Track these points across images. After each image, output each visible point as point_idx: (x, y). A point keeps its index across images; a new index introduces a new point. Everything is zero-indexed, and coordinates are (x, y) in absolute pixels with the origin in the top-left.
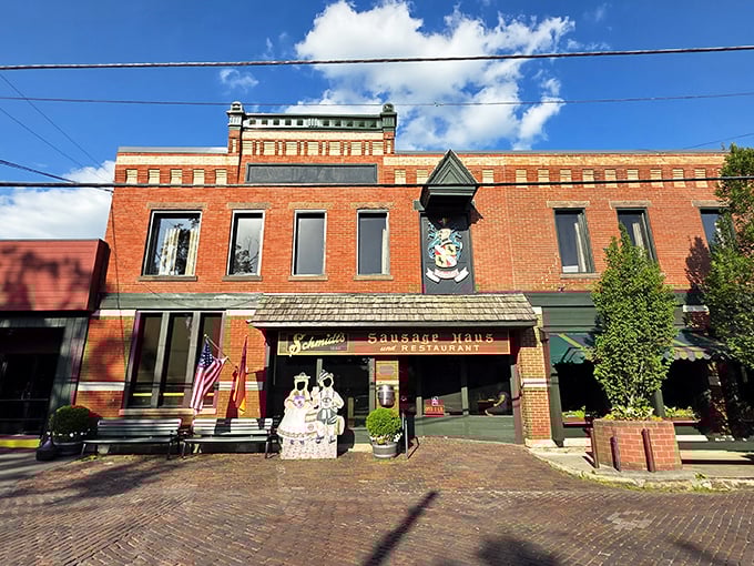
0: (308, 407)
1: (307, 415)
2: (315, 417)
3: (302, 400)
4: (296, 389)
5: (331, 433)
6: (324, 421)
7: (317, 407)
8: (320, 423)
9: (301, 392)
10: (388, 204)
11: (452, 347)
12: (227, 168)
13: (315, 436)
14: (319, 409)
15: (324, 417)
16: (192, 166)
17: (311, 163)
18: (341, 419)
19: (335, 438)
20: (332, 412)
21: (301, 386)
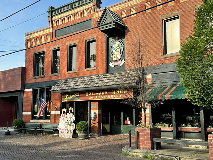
0: (66, 120)
1: (65, 123)
2: (67, 123)
3: (64, 118)
4: (62, 114)
5: (71, 130)
6: (69, 125)
7: (68, 120)
8: (68, 125)
9: (64, 115)
10: (95, 36)
11: (112, 96)
12: (49, 33)
13: (67, 130)
14: (69, 121)
15: (69, 124)
16: (41, 35)
17: (72, 24)
18: (74, 124)
19: (72, 131)
20: (72, 122)
21: (64, 112)
